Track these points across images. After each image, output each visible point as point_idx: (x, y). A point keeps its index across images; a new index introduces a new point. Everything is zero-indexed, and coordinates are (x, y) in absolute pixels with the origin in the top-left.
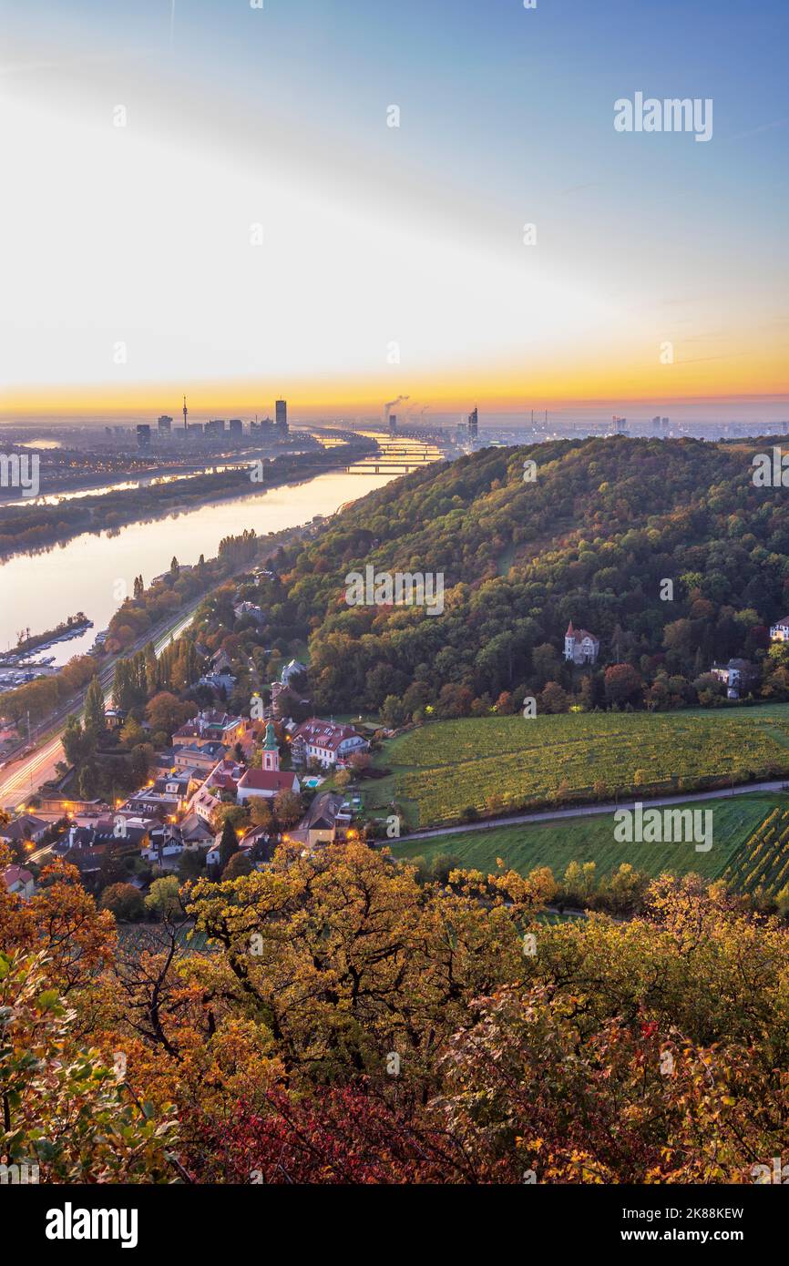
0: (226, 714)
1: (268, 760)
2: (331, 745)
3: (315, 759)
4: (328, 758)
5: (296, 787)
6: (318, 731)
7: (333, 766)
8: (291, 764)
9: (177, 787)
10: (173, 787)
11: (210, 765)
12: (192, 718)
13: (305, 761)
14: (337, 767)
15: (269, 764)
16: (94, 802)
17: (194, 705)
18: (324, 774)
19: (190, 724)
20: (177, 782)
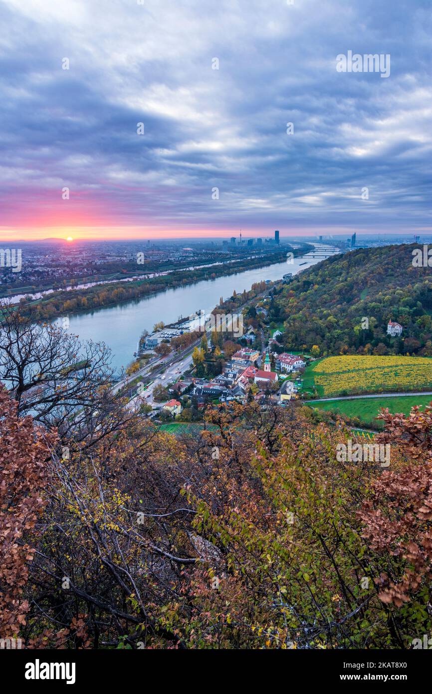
0: (251, 350)
1: (266, 367)
2: (290, 363)
3: (284, 368)
4: (289, 368)
5: (277, 378)
6: (286, 357)
7: (291, 371)
8: (275, 369)
10: (231, 375)
11: (245, 368)
12: (239, 350)
13: (281, 368)
14: (293, 372)
15: (266, 369)
16: (203, 379)
17: (240, 345)
18: (288, 374)
19: (238, 352)
20: (232, 373)
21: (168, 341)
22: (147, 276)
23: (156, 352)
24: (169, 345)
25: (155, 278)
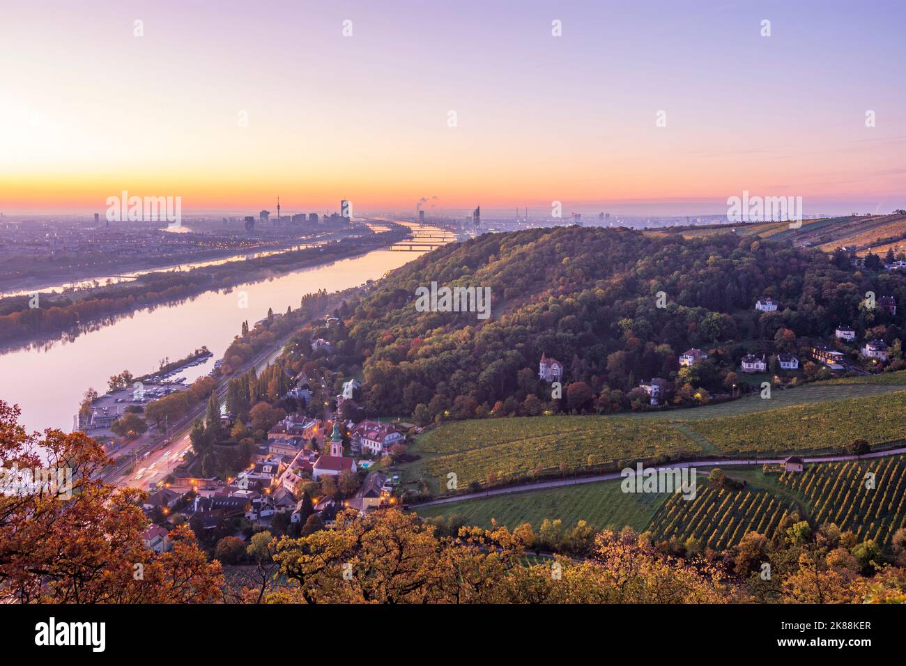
0: (305, 417)
1: (335, 449)
2: (378, 439)
3: (368, 448)
4: (376, 447)
5: (354, 468)
6: (369, 428)
7: (380, 453)
8: (351, 452)
9: (270, 469)
10: (268, 468)
11: (294, 453)
12: (282, 420)
13: (361, 449)
14: (383, 454)
15: (335, 452)
16: (212, 479)
17: (282, 410)
18: (373, 459)
19: (280, 424)
20: (271, 465)
21: (139, 410)
22: (94, 281)
23: (116, 432)
24: (141, 417)
25: (110, 286)
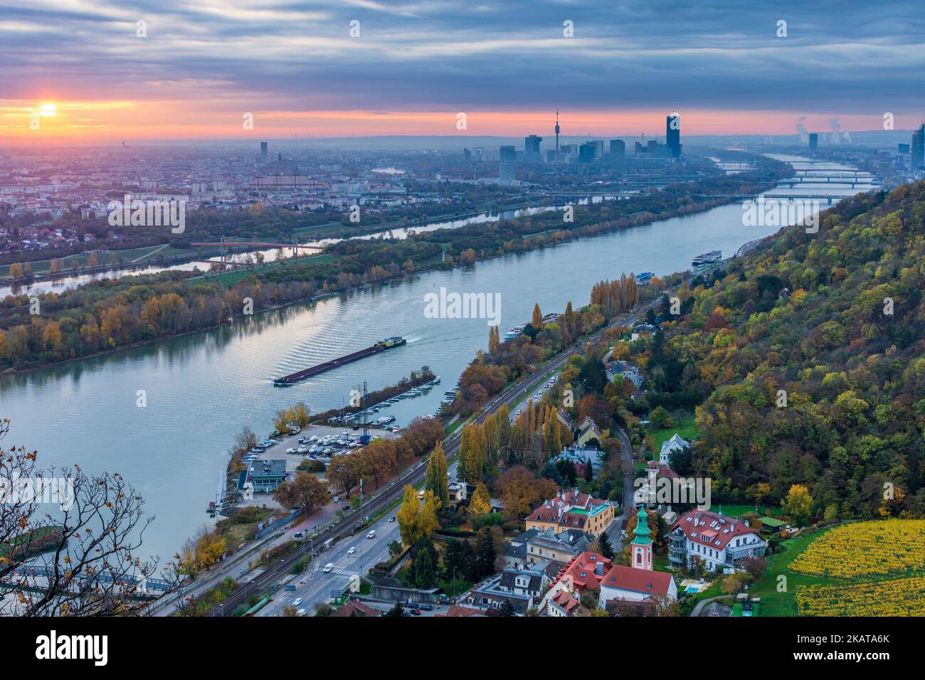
0: (590, 497)
1: (639, 556)
2: (717, 543)
3: (697, 558)
4: (712, 559)
5: (672, 592)
6: (702, 523)
7: (720, 570)
8: (668, 562)
9: (528, 582)
10: (523, 581)
11: (569, 558)
12: (549, 499)
13: (685, 559)
14: (726, 571)
15: (639, 561)
16: (431, 591)
17: (553, 483)
18: (709, 578)
19: (547, 505)
20: (528, 574)
21: (319, 468)
22: (257, 255)
23: (281, 500)
24: (322, 479)
25: (281, 261)
